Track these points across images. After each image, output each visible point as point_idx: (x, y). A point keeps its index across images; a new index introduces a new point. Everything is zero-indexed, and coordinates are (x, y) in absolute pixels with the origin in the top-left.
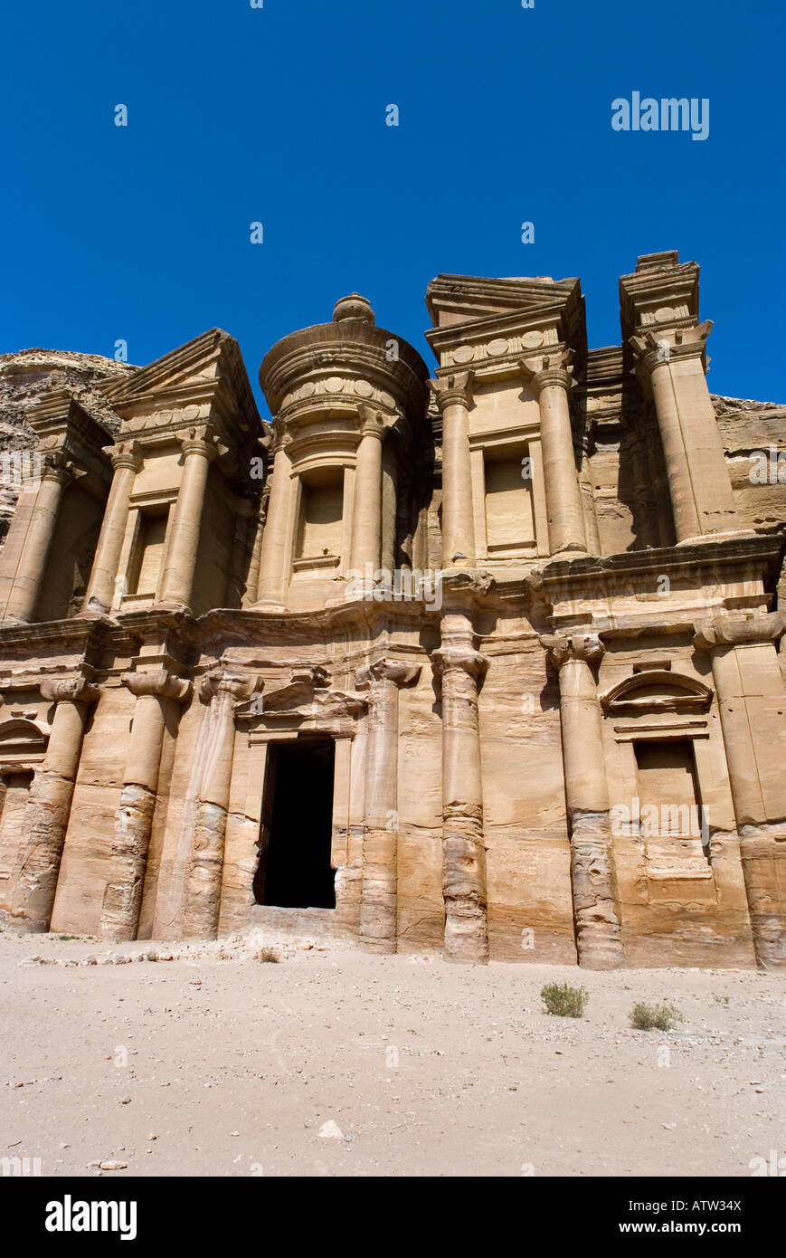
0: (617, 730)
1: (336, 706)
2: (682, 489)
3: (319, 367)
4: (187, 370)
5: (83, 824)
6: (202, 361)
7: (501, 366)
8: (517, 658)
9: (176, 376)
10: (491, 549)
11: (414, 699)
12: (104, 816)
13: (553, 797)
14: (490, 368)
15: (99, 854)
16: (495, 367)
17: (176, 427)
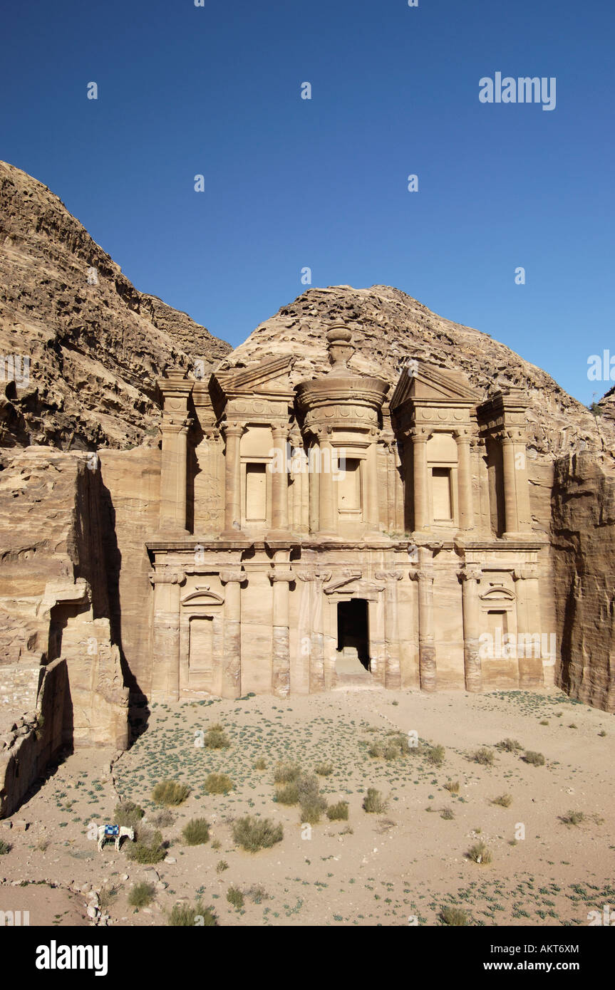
0: (483, 607)
1: (370, 588)
2: (513, 509)
3: (355, 399)
4: (271, 376)
5: (248, 643)
6: (280, 372)
7: (444, 426)
8: (444, 572)
9: (264, 379)
10: (435, 520)
11: (402, 586)
12: (258, 639)
13: (456, 630)
14: (440, 426)
15: (260, 657)
16: (442, 426)
17: (269, 417)
